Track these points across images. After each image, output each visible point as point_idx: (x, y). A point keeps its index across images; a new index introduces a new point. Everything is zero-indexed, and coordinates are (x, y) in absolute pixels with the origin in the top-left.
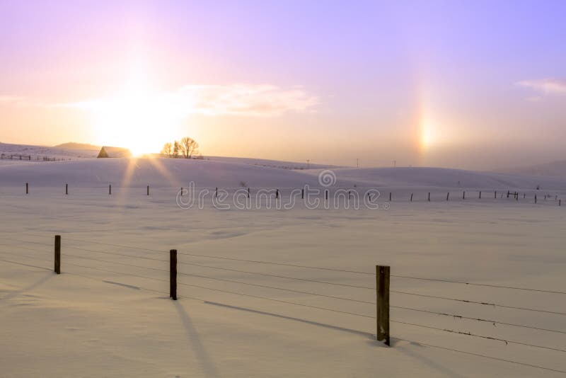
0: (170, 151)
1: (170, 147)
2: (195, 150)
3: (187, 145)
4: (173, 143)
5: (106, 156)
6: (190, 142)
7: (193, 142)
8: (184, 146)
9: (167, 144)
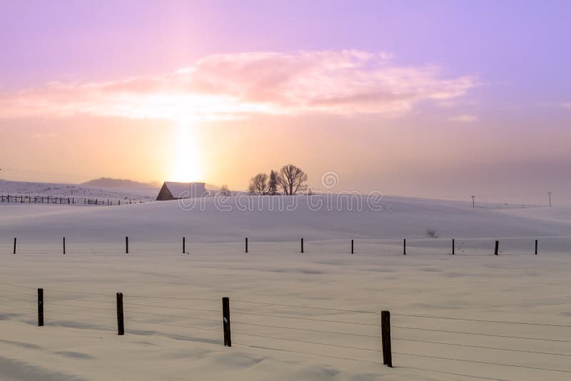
0: (264, 186)
1: (263, 180)
2: (303, 183)
3: (289, 177)
4: (269, 174)
5: (170, 197)
6: (294, 172)
7: (298, 171)
8: (286, 178)
9: (260, 176)
